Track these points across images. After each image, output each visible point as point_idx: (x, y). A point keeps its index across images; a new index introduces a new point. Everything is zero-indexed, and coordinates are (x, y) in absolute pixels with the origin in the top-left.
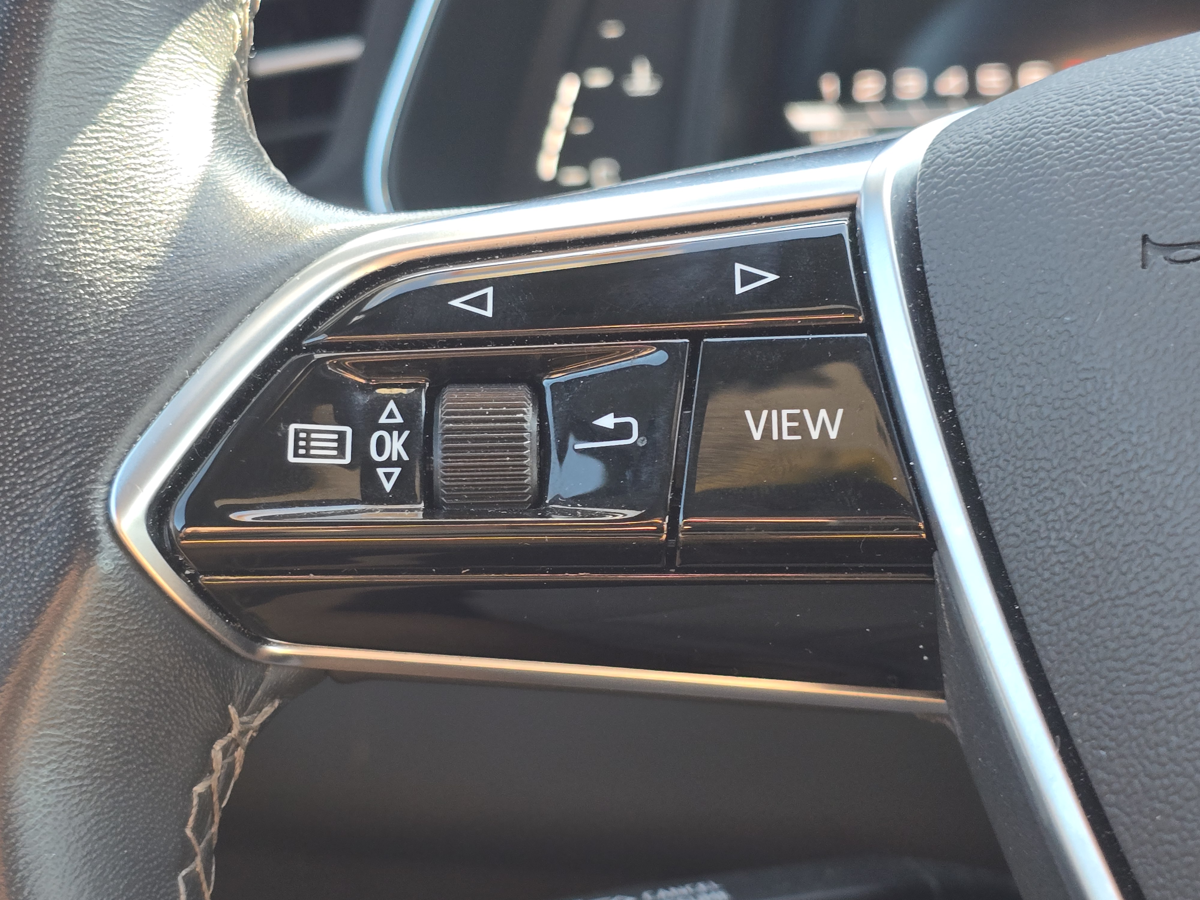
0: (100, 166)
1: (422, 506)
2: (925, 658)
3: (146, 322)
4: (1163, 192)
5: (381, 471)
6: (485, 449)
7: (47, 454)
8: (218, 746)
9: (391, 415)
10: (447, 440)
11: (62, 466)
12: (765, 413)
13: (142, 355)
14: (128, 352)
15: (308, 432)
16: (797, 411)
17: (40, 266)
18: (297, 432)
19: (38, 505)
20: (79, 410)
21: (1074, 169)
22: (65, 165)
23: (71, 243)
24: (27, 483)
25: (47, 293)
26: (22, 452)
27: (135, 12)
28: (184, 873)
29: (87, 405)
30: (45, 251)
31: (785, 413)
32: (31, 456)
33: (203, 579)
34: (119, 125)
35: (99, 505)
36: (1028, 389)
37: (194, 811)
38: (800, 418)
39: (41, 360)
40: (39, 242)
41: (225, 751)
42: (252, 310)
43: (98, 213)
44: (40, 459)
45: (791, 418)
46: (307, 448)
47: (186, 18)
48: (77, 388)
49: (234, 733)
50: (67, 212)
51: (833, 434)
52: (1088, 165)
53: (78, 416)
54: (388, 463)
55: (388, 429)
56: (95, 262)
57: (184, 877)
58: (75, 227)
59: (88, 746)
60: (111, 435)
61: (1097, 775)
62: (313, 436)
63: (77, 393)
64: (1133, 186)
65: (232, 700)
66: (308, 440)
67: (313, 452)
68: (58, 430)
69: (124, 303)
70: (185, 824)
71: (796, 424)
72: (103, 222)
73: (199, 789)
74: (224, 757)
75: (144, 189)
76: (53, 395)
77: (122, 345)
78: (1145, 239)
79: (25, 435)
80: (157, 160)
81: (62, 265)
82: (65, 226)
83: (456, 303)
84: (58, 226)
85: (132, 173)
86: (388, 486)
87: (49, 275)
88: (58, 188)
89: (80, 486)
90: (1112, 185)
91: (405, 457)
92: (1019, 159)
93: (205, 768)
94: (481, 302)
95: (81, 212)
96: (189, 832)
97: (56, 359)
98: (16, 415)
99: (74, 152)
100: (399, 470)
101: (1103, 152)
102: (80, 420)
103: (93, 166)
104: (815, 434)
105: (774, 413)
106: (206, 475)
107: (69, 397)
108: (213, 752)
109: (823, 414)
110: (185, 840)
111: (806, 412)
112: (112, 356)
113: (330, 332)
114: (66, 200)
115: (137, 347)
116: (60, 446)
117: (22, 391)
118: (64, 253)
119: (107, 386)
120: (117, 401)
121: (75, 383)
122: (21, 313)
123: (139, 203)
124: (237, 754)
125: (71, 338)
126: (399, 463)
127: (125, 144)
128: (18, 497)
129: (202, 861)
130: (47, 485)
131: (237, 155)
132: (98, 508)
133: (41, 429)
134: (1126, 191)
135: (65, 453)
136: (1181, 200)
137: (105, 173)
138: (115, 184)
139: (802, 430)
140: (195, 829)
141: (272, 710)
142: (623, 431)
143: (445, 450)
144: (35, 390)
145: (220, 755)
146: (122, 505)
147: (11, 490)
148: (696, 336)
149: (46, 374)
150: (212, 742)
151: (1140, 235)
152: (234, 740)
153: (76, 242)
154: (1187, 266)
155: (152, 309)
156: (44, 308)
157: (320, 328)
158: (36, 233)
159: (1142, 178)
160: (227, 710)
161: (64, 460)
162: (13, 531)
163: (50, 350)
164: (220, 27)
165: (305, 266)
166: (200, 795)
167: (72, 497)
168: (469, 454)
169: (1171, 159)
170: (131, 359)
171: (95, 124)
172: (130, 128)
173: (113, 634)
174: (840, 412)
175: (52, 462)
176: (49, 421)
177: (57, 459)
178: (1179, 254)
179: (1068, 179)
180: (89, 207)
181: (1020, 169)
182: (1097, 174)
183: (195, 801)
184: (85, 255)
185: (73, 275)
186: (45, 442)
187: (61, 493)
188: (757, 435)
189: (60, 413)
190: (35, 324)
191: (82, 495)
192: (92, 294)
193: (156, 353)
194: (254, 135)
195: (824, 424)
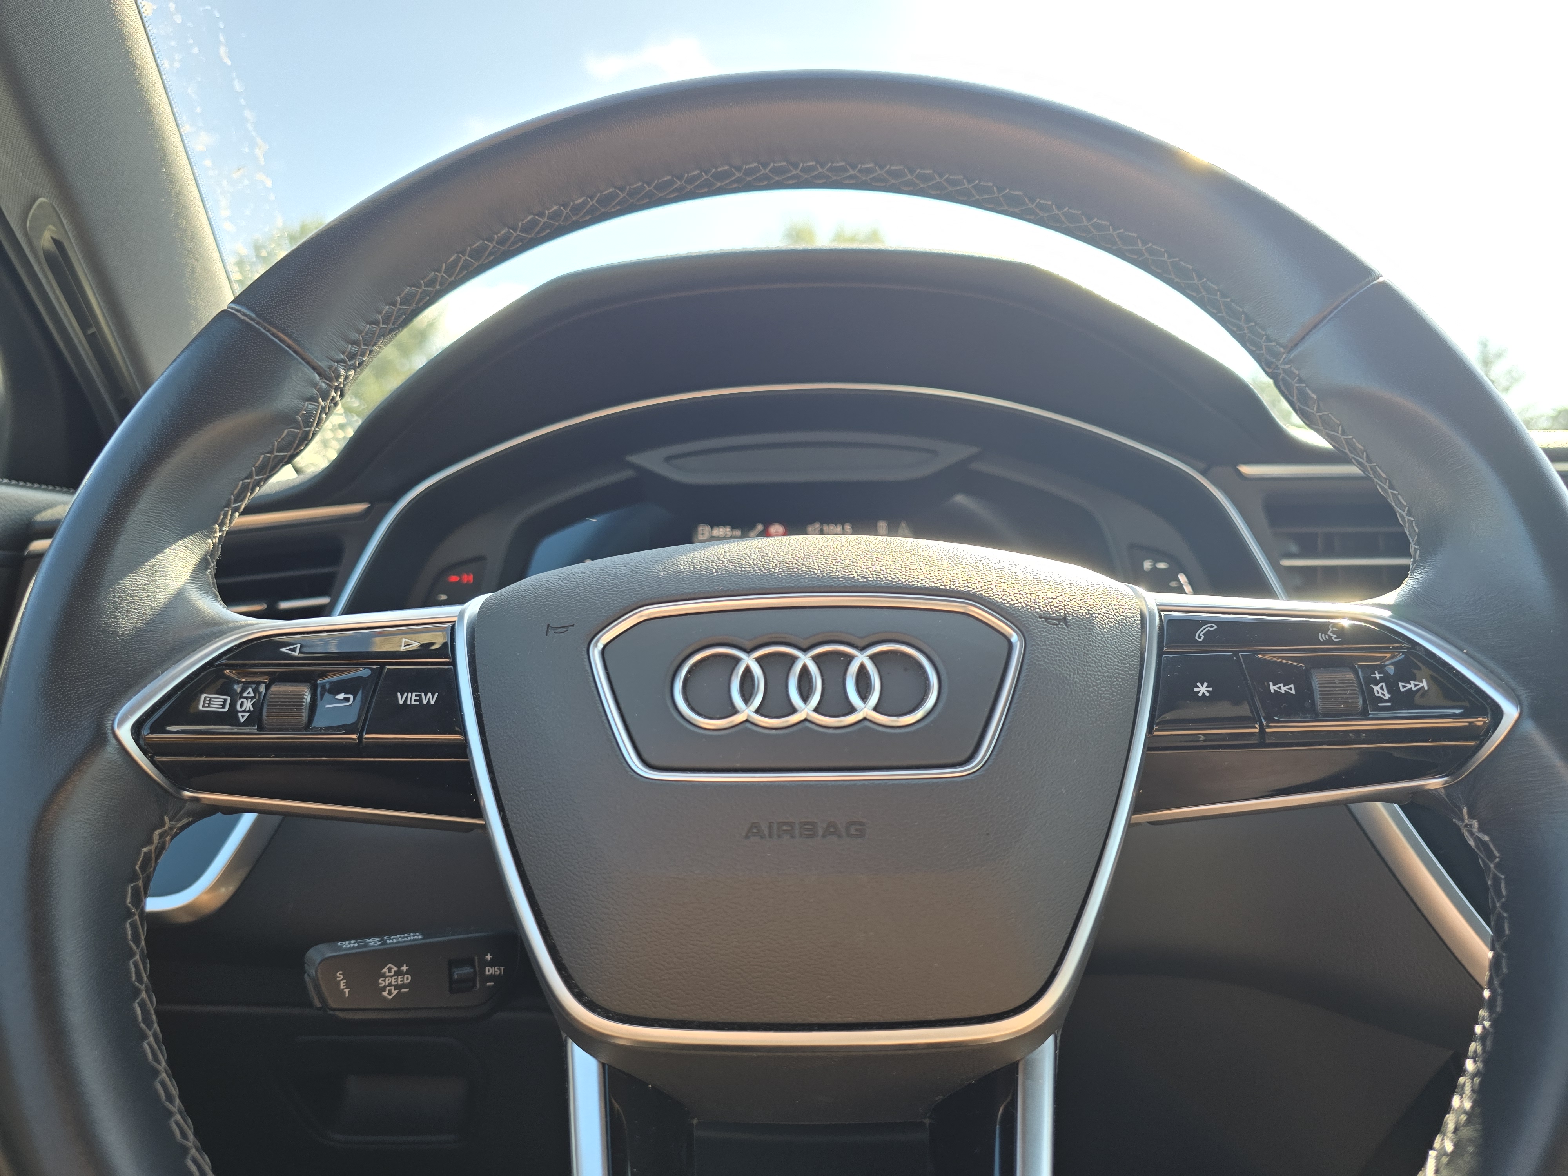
0: (135, 590)
1: (256, 728)
2: (475, 800)
3: (145, 652)
4: (557, 610)
5: (240, 715)
6: (286, 705)
7: (89, 701)
8: (157, 832)
9: (249, 693)
10: (270, 702)
11: (96, 706)
12: (406, 694)
13: (140, 665)
14: (134, 663)
15: (211, 698)
16: (420, 693)
17: (100, 626)
18: (205, 698)
19: (82, 721)
20: (108, 684)
21: (529, 603)
22: (119, 588)
23: (116, 618)
24: (78, 712)
25: (101, 637)
26: (78, 700)
27: (161, 532)
28: (132, 885)
29: (112, 683)
30: (104, 621)
31: (414, 694)
32: (82, 702)
33: (157, 758)
34: (147, 575)
35: (110, 722)
36: (503, 681)
37: (141, 859)
38: (420, 696)
39: (94, 664)
40: (101, 617)
41: (161, 836)
42: (195, 650)
43: (131, 608)
44: (86, 703)
45: (416, 696)
46: (209, 704)
47: (185, 538)
48: (109, 676)
49: (166, 828)
50: (117, 606)
51: (432, 702)
52: (534, 601)
53: (107, 686)
54: (244, 711)
55: (246, 698)
56: (126, 627)
57: (132, 887)
58: (119, 612)
59: (90, 824)
60: (120, 695)
61: (512, 824)
62: (213, 699)
63: (109, 678)
64: (547, 608)
65: (166, 813)
66: (210, 701)
67: (211, 706)
68: (97, 692)
69: (137, 644)
70: (136, 864)
71: (418, 698)
72: (133, 612)
73: (145, 850)
74: (160, 838)
75: (154, 601)
76: (96, 678)
77: (132, 660)
78: (548, 626)
79: (81, 693)
80: (163, 590)
81: (111, 627)
82: (115, 612)
83: (284, 650)
84: (112, 612)
85: (150, 594)
86: (242, 720)
87: (104, 630)
88: (114, 597)
89: (102, 714)
90: (541, 608)
91: (252, 709)
92: (512, 600)
93: (149, 842)
94: (294, 650)
95: (123, 607)
96: (137, 868)
97: (101, 664)
98: (78, 685)
99: (123, 583)
100: (248, 714)
101: (540, 597)
102: (107, 688)
103: (132, 590)
104: (425, 702)
105: (410, 694)
106: (162, 715)
107: (104, 679)
108: (154, 835)
109: (430, 695)
110: (135, 871)
111: (423, 694)
112: (127, 664)
113: (228, 659)
114: (117, 601)
115: (140, 661)
116: (97, 698)
117: (83, 676)
118: (112, 622)
119: (122, 676)
120: (126, 682)
121: (108, 674)
122: (88, 645)
123: (151, 606)
124: (167, 838)
125: (109, 656)
126: (249, 711)
127: (149, 583)
128: (73, 718)
129: (142, 881)
130: (88, 713)
131: (202, 594)
132: (109, 724)
133: (89, 691)
134: (545, 610)
135: (99, 701)
136: (563, 612)
137: (137, 593)
138: (141, 598)
139: (420, 700)
140: (141, 867)
141: (188, 821)
142: (347, 699)
143: (268, 705)
144: (89, 675)
145: (158, 837)
146: (121, 723)
147: (70, 715)
148: (383, 665)
149: (95, 670)
150: (154, 830)
151: (547, 624)
152: (166, 831)
153: (119, 619)
154: (561, 634)
155: (149, 647)
156: (99, 643)
157: (224, 658)
158: (101, 613)
159: (552, 605)
160: (163, 817)
161: (97, 704)
162: (68, 731)
163: (99, 660)
164: (202, 543)
165: (223, 635)
166: (145, 853)
167: (99, 718)
168: (278, 707)
169: (562, 599)
170: (136, 666)
171: (135, 573)
172: (152, 577)
173: (108, 777)
174: (437, 694)
175: (92, 704)
176: (93, 688)
177: (94, 703)
178: (558, 630)
179: (526, 606)
180: (127, 606)
181: (512, 604)
182: (536, 604)
183: (142, 855)
184: (122, 624)
185: (115, 631)
186: (90, 696)
187: (93, 716)
188: (401, 702)
189: (98, 685)
190: (94, 649)
191: (103, 718)
192: (123, 639)
193: (147, 664)
194: (214, 588)
195: (429, 699)
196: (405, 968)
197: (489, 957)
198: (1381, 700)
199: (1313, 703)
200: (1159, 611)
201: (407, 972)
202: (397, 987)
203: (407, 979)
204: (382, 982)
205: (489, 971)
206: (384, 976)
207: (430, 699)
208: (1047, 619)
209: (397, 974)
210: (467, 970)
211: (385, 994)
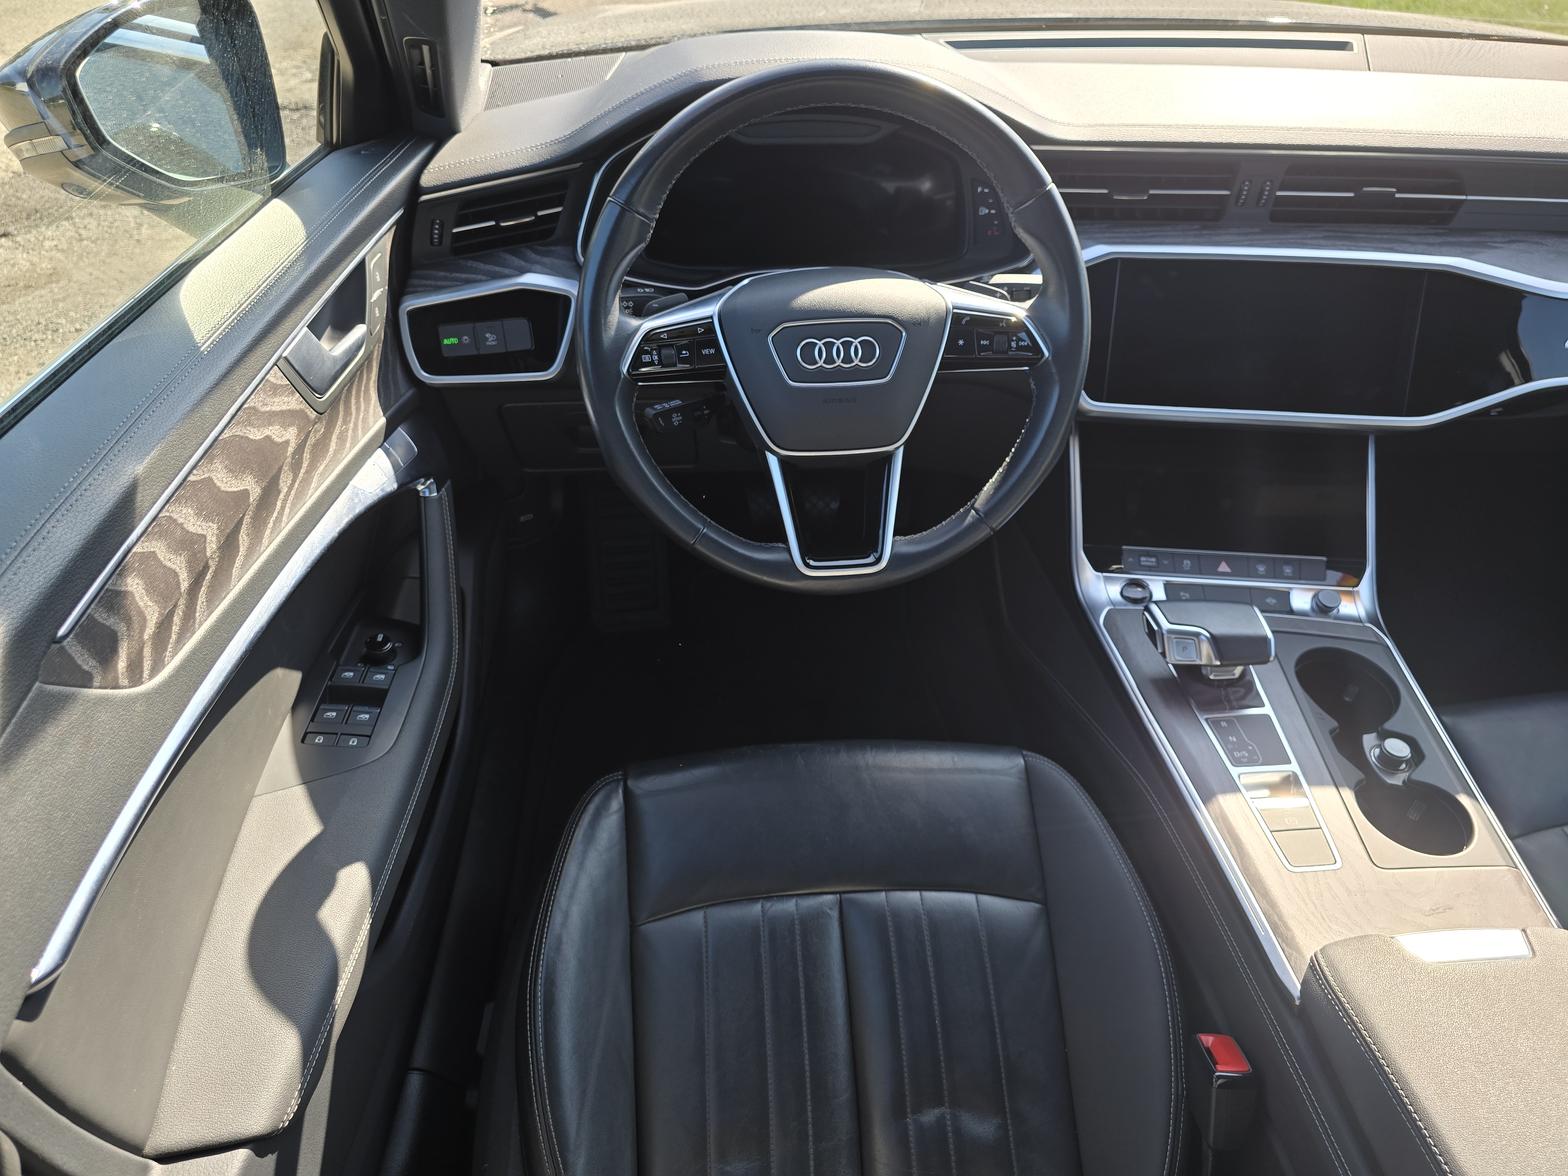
38: (709, 350)
78: (752, 329)
139: (709, 352)
178: (756, 331)
196: (679, 414)
197: (705, 407)
198: (1013, 347)
199: (993, 348)
200: (953, 308)
201: (680, 416)
202: (678, 421)
203: (681, 418)
204: (673, 420)
205: (706, 412)
206: (673, 418)
207: (712, 351)
208: (914, 324)
209: (678, 416)
210: (699, 413)
211: (675, 424)
